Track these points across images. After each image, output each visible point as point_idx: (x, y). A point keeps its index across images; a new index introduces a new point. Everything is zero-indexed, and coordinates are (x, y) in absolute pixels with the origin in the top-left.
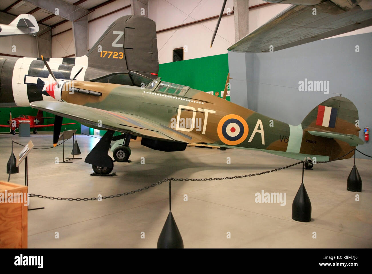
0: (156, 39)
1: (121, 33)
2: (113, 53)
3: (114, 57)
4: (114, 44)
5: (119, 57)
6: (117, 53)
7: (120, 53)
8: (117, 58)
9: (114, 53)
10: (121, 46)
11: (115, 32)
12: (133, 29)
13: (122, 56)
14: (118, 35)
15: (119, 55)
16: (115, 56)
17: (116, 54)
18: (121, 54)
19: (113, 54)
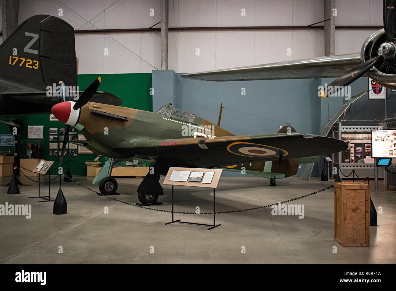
0: (75, 49)
1: (36, 37)
2: (26, 60)
3: (27, 66)
4: (27, 49)
5: (34, 67)
6: (31, 62)
7: (34, 62)
8: (31, 67)
9: (28, 60)
10: (36, 52)
11: (27, 34)
12: (50, 33)
13: (37, 65)
14: (32, 38)
15: (33, 64)
16: (29, 65)
17: (29, 62)
18: (36, 63)
19: (26, 62)
